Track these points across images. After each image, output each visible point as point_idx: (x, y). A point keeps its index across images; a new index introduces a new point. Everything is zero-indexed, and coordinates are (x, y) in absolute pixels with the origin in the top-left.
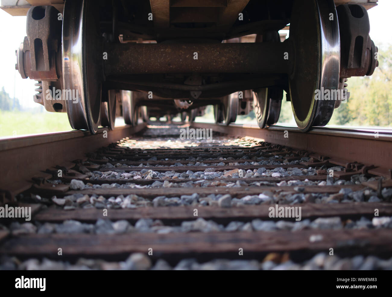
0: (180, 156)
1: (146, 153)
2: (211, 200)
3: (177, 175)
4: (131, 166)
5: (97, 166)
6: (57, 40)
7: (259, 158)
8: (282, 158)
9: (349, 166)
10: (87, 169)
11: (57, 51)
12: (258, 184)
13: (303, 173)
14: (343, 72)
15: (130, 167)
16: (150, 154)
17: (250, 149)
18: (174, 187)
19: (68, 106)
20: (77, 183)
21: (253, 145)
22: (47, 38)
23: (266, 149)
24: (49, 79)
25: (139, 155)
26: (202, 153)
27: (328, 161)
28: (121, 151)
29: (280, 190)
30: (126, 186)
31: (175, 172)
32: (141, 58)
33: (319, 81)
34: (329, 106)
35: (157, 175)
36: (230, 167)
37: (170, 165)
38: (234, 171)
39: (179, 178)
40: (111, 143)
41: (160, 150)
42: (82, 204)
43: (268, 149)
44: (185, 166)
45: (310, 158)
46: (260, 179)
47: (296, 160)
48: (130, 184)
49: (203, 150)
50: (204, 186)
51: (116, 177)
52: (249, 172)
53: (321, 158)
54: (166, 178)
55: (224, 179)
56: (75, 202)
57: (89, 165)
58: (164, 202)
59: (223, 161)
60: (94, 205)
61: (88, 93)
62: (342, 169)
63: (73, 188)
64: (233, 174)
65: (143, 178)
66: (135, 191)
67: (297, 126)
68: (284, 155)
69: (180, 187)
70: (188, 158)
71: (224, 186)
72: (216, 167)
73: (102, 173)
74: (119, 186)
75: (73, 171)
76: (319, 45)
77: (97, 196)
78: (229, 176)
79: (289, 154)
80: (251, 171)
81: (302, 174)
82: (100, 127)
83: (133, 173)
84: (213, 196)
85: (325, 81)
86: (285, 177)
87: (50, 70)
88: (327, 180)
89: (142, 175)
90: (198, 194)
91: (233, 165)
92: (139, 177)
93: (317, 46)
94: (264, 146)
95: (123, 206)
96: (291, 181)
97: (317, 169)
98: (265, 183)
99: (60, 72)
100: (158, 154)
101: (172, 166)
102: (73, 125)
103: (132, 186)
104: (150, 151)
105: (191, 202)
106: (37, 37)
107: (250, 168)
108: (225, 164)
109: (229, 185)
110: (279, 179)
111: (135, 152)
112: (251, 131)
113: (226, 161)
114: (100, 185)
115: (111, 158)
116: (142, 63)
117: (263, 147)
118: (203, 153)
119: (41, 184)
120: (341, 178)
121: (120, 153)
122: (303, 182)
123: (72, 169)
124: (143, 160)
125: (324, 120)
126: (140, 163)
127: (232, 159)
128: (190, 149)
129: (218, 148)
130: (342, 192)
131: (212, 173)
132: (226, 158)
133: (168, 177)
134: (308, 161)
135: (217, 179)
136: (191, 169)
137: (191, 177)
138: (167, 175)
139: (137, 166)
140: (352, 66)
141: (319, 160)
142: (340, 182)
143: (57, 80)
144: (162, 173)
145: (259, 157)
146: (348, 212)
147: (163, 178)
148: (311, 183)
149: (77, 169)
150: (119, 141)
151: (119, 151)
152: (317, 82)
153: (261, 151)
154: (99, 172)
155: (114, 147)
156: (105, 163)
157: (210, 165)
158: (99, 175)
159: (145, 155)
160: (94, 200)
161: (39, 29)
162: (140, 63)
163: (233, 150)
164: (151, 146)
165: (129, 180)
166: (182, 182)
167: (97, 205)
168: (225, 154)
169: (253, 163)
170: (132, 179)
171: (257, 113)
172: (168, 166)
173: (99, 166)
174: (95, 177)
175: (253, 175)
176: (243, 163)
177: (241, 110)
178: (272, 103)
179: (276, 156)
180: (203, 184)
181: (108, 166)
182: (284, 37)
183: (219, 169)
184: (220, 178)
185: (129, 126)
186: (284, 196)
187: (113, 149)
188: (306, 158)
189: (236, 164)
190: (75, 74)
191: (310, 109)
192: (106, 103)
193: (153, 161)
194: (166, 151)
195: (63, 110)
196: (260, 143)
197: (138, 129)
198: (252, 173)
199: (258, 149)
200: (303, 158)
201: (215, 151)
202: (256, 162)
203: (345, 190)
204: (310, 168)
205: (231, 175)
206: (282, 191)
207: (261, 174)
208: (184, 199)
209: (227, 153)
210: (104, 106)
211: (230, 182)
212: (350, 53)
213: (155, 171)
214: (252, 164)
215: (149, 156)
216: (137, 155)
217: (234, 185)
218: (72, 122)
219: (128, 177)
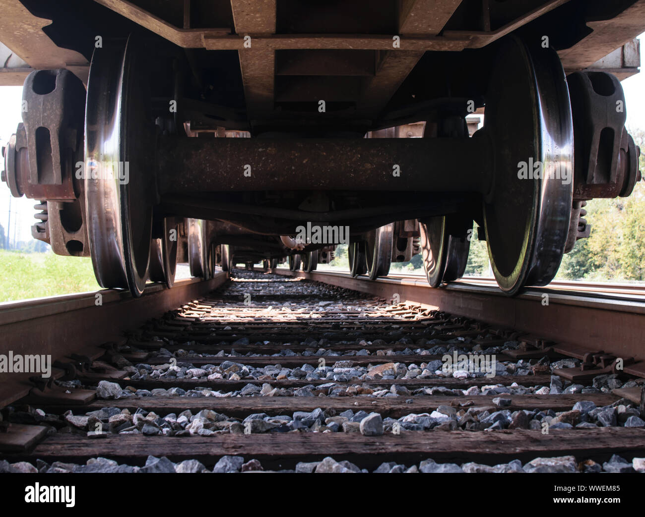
0: (289, 336)
1: (230, 330)
2: (346, 420)
3: (284, 372)
4: (204, 355)
5: (143, 355)
6: (75, 131)
7: (430, 342)
8: (471, 342)
9: (590, 359)
10: (125, 360)
11: (75, 150)
12: (429, 391)
13: (509, 370)
14: (579, 191)
15: (201, 355)
16: (235, 332)
17: (414, 324)
18: (280, 395)
19: (93, 246)
20: (108, 387)
21: (419, 316)
22: (58, 127)
23: (442, 324)
24: (61, 198)
25: (217, 334)
26: (328, 332)
27: (553, 349)
28: (186, 326)
29: (468, 403)
30: (195, 393)
31: (282, 367)
32: (222, 164)
33: (536, 207)
34: (555, 252)
35: (250, 372)
36: (379, 358)
37: (273, 354)
38: (385, 367)
39: (290, 379)
40: (167, 311)
41: (254, 324)
42: (118, 427)
43: (445, 324)
44: (298, 355)
45: (521, 342)
46: (433, 381)
47: (495, 347)
48: (202, 390)
49: (331, 326)
50: (333, 394)
51: (178, 375)
52: (413, 368)
53: (540, 343)
54: (266, 378)
55: (369, 380)
56: (106, 421)
57: (129, 352)
58: (263, 424)
59: (366, 347)
60: (139, 428)
61: (128, 224)
62: (577, 365)
63: (102, 396)
64: (385, 372)
65: (225, 377)
66: (211, 402)
67: (498, 286)
68: (474, 337)
69: (291, 396)
70: (303, 341)
71: (369, 395)
72: (354, 357)
73: (153, 367)
74: (183, 393)
75: (101, 364)
76: (536, 143)
77: (145, 412)
78: (377, 376)
79: (484, 335)
80: (416, 366)
81: (506, 373)
82: (149, 282)
83: (207, 368)
84: (349, 413)
85: (547, 206)
86: (476, 377)
87: (62, 182)
88: (551, 385)
89: (223, 372)
90: (323, 409)
91: (384, 354)
92: (218, 375)
93: (533, 145)
94: (439, 319)
95: (192, 431)
96: (487, 387)
97: (532, 364)
98: (441, 389)
99: (81, 186)
100: (250, 331)
101: (276, 355)
102: (101, 280)
103: (206, 393)
104: (236, 326)
105: (310, 424)
106: (41, 125)
107: (413, 359)
108: (369, 352)
109: (379, 392)
110: (466, 382)
111: (210, 328)
112: (415, 292)
113: (370, 348)
114: (150, 390)
115: (167, 340)
116: (224, 172)
117: (437, 321)
118: (331, 332)
119: (46, 389)
120: (575, 381)
121: (184, 330)
122: (508, 387)
123: (99, 359)
124: (225, 343)
125: (545, 275)
126: (219, 349)
127: (383, 344)
128: (306, 324)
129: (357, 322)
130: (577, 407)
131: (346, 369)
132: (371, 342)
133: (269, 377)
134: (516, 348)
135: (355, 380)
136: (309, 362)
137: (310, 376)
138: (268, 372)
139: (214, 355)
140: (594, 179)
141: (536, 346)
142: (573, 389)
143: (75, 200)
144: (258, 369)
145: (430, 340)
146: (589, 446)
147: (260, 379)
148: (522, 390)
149: (107, 359)
150: (182, 306)
151: (180, 326)
152: (533, 208)
153: (433, 329)
154: (146, 366)
155: (172, 318)
156: (158, 349)
157: (343, 354)
158: (147, 371)
159: (228, 333)
160: (139, 419)
161: (44, 110)
162: (221, 173)
163: (384, 326)
164: (237, 317)
165: (200, 380)
166: (295, 385)
167: (146, 428)
168: (370, 334)
169: (418, 351)
170: (205, 379)
171: (426, 260)
172: (269, 356)
173: (147, 354)
174: (141, 375)
175: (420, 373)
176: (402, 350)
177: (398, 253)
178: (452, 242)
179: (460, 339)
180: (332, 390)
181: (162, 354)
182: (475, 124)
183: (359, 362)
184: (361, 378)
185: (198, 280)
186: (474, 414)
187: (170, 322)
188: (514, 343)
189: (390, 353)
190: (106, 190)
191: (521, 256)
192: (160, 241)
193: (243, 346)
194: (264, 326)
195: (83, 253)
196: (431, 313)
197: (214, 285)
198: (418, 370)
199: (429, 325)
200: (507, 342)
201: (351, 328)
202: (425, 349)
203: (583, 405)
204: (521, 361)
205: (380, 374)
206: (472, 405)
207: (434, 371)
208: (299, 419)
209: (373, 331)
210: (156, 246)
211: (379, 388)
212: (590, 158)
213: (245, 365)
214: (417, 353)
215: (234, 335)
216: (214, 335)
217: (387, 393)
218: (99, 274)
219: (199, 375)
